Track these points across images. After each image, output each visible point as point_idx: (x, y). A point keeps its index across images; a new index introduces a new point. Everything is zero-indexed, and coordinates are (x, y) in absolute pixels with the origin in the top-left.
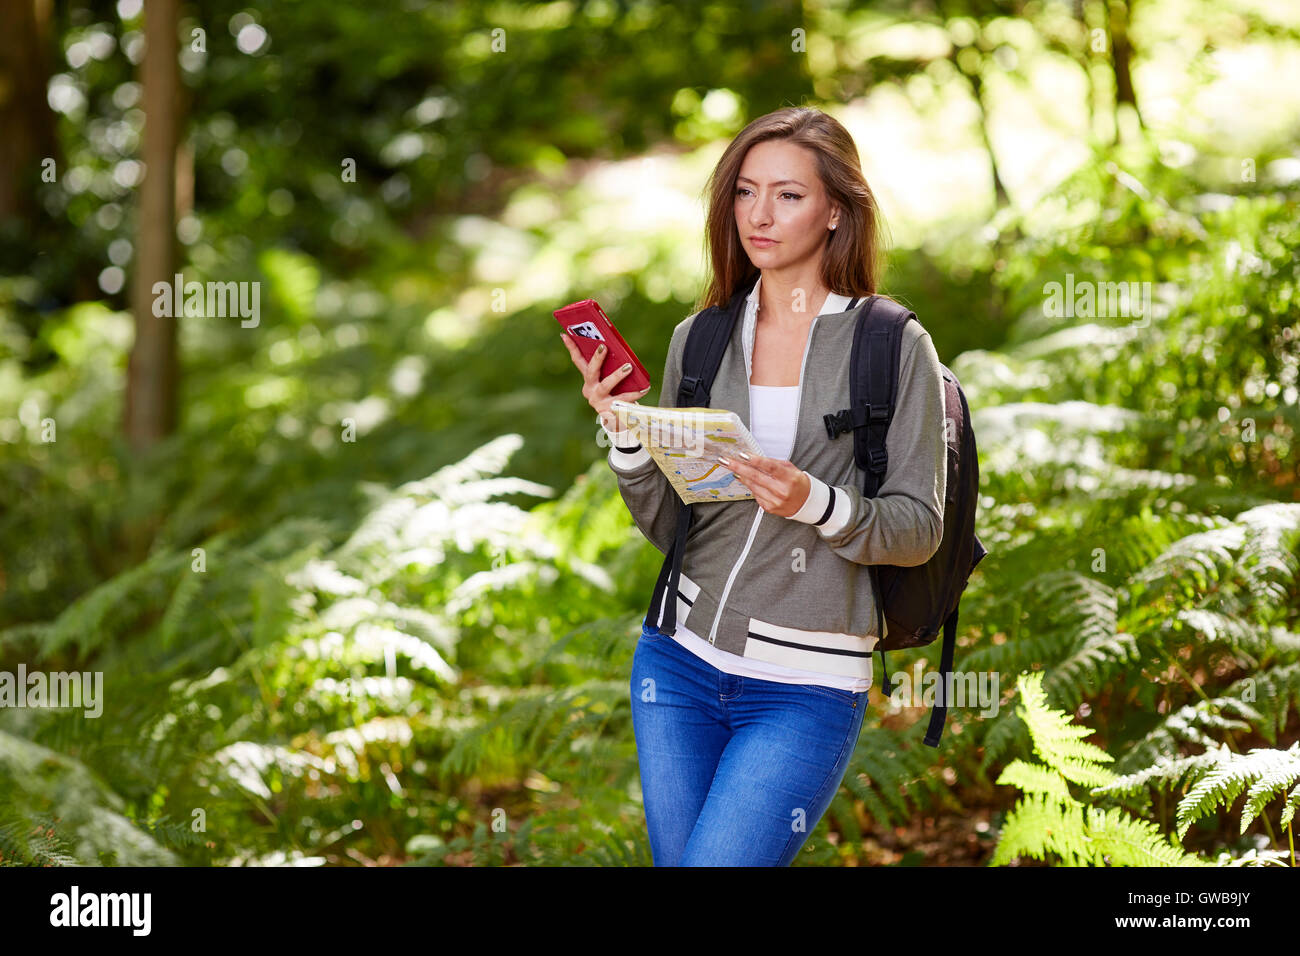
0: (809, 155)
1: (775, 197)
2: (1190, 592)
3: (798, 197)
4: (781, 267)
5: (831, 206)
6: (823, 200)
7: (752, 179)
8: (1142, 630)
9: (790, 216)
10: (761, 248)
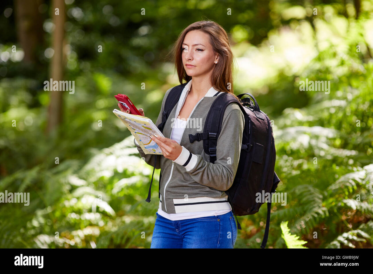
0: (207, 36)
1: (194, 50)
2: (347, 193)
3: (202, 50)
4: (197, 76)
5: (215, 55)
6: (212, 52)
7: (187, 44)
8: (331, 206)
9: (199, 57)
10: (189, 68)
